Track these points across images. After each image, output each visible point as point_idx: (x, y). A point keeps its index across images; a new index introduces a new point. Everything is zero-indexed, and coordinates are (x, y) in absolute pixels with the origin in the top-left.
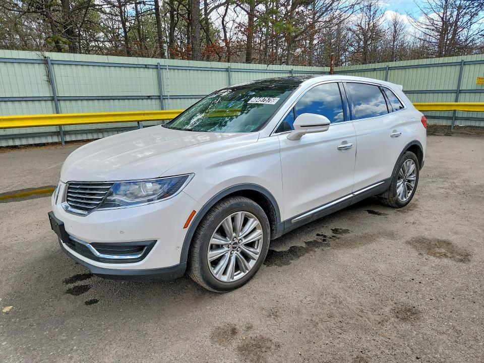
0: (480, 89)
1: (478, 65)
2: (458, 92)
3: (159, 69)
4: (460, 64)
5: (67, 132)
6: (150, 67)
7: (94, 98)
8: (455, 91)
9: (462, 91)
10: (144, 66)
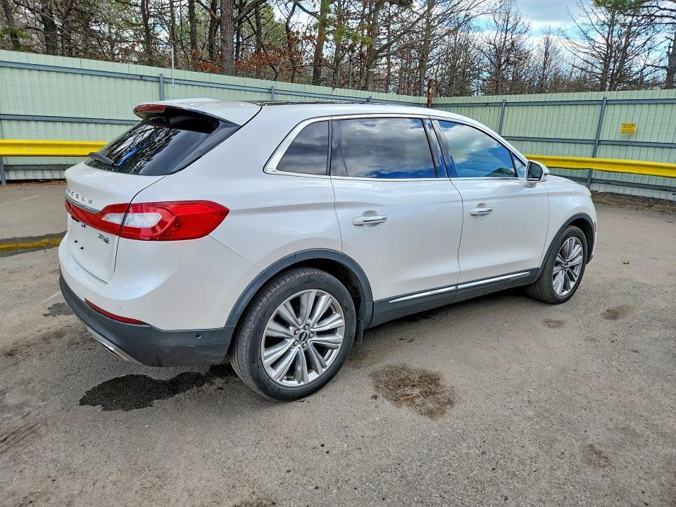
0: (627, 140)
1: (626, 106)
2: (597, 143)
3: (162, 82)
4: (601, 102)
5: (12, 166)
6: (147, 78)
7: (57, 119)
8: (593, 142)
9: (602, 142)
10: (139, 78)
